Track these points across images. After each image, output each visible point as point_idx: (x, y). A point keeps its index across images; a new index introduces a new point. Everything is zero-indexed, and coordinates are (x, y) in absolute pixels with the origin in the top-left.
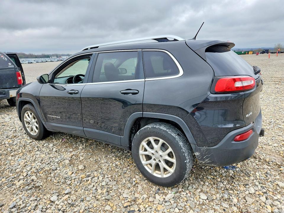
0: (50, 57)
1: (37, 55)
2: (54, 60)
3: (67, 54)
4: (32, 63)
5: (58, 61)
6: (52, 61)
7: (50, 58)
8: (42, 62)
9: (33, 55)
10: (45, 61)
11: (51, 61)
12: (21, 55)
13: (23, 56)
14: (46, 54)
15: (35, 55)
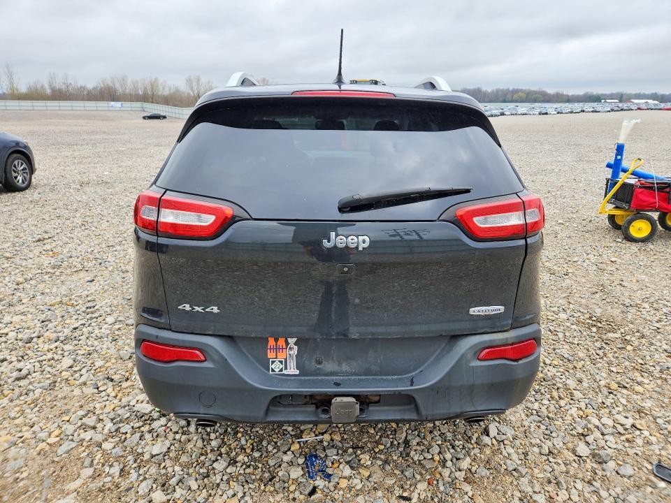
0: (603, 101)
1: (572, 96)
2: (600, 110)
3: (653, 94)
4: (547, 114)
5: (612, 110)
6: (596, 112)
7: (600, 101)
8: (572, 112)
9: (562, 95)
10: (578, 110)
11: (593, 112)
12: (537, 96)
13: (541, 96)
14: (595, 93)
15: (568, 96)
